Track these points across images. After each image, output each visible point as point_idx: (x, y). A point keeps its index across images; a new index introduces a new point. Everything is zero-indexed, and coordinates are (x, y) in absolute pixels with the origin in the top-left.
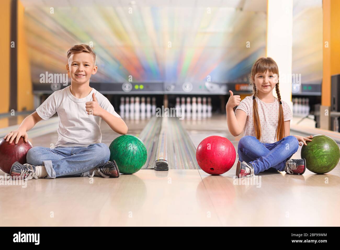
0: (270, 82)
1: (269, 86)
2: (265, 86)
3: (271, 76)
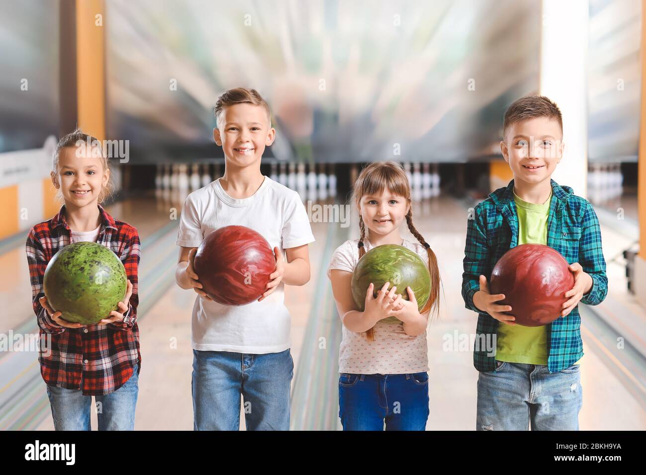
0: (391, 214)
1: (389, 220)
2: (381, 222)
3: (392, 202)
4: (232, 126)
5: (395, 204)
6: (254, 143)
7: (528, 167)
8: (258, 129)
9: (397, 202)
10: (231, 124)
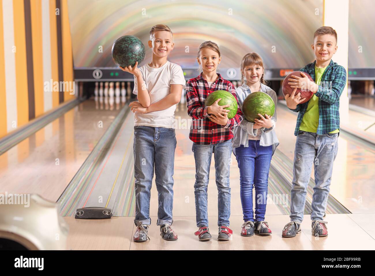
4: (158, 40)
5: (259, 70)
6: (167, 47)
7: (322, 54)
8: (169, 42)
9: (259, 69)
10: (158, 39)
